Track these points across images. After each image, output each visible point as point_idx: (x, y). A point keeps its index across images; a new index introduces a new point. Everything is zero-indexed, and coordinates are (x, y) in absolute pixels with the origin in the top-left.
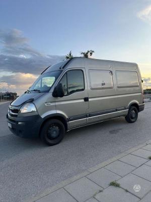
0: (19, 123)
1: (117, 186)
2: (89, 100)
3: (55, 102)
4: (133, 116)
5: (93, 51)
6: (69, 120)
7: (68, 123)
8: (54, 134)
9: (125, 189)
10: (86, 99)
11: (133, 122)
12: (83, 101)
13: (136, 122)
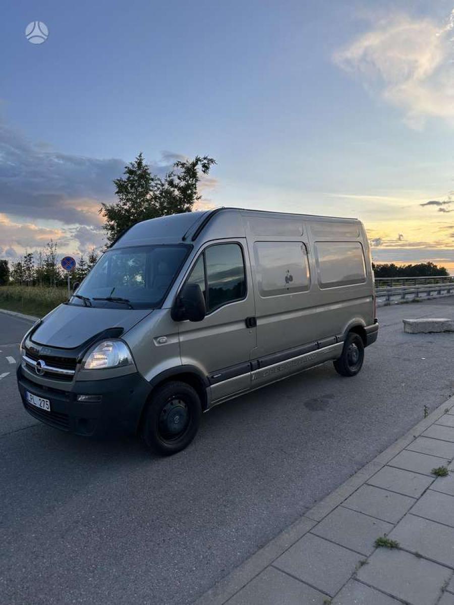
0: (82, 398)
1: (393, 546)
2: (259, 322)
3: (178, 334)
4: (355, 359)
5: (212, 161)
6: (212, 381)
7: (208, 389)
8: (176, 423)
9: (414, 551)
10: (250, 322)
11: (355, 374)
12: (242, 326)
13: (359, 375)
